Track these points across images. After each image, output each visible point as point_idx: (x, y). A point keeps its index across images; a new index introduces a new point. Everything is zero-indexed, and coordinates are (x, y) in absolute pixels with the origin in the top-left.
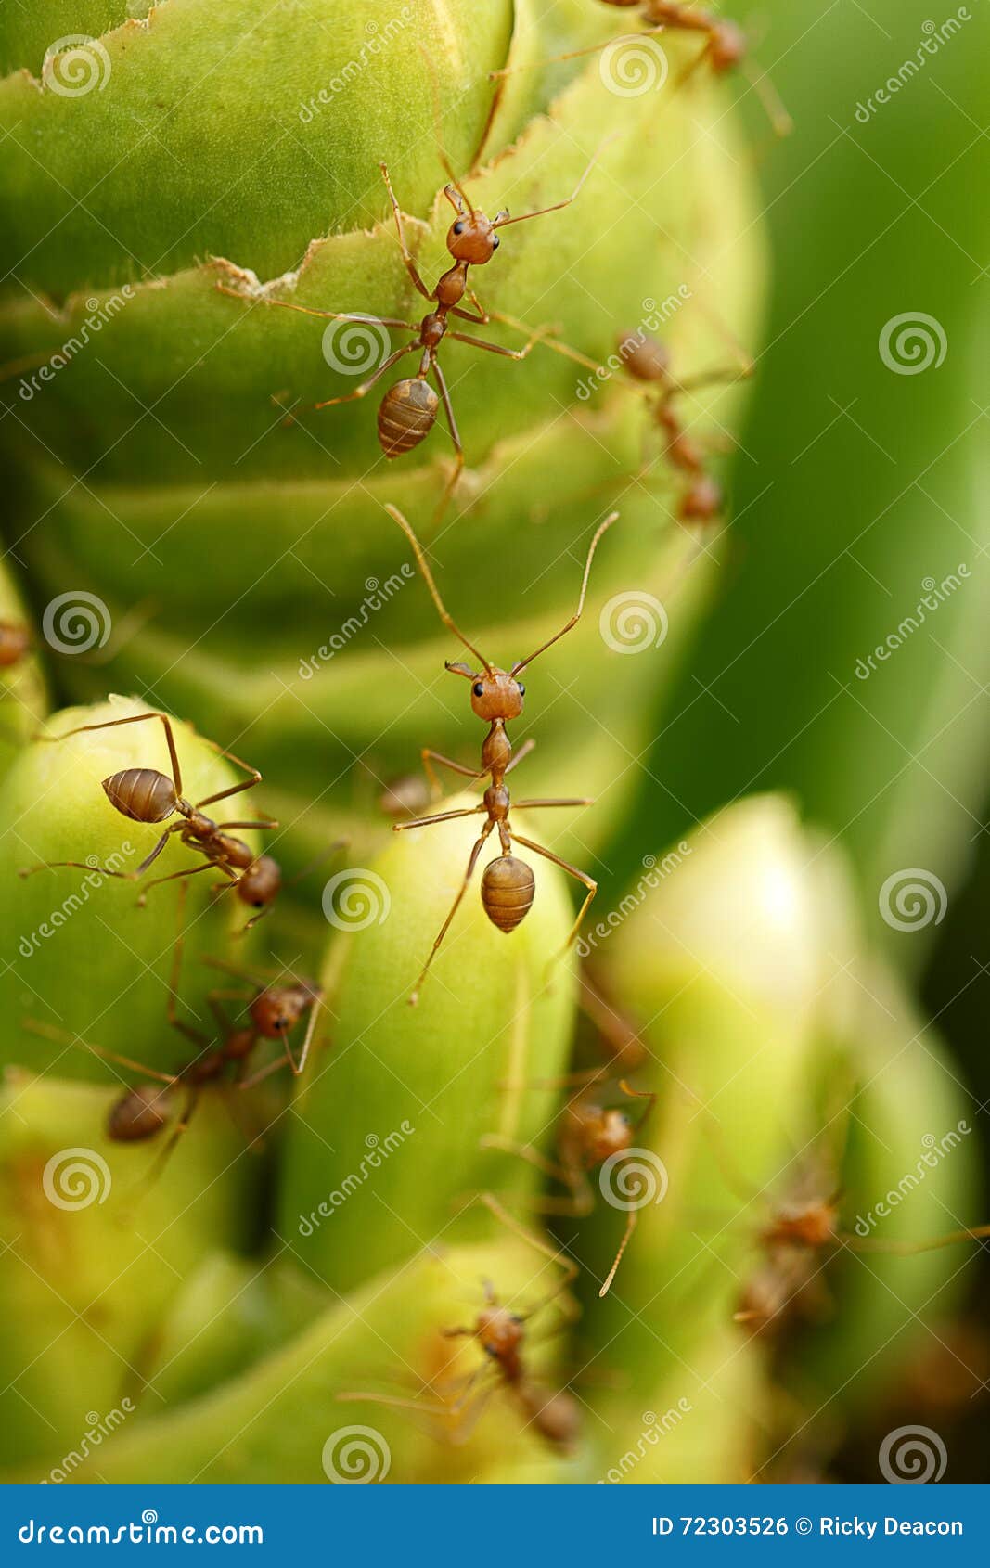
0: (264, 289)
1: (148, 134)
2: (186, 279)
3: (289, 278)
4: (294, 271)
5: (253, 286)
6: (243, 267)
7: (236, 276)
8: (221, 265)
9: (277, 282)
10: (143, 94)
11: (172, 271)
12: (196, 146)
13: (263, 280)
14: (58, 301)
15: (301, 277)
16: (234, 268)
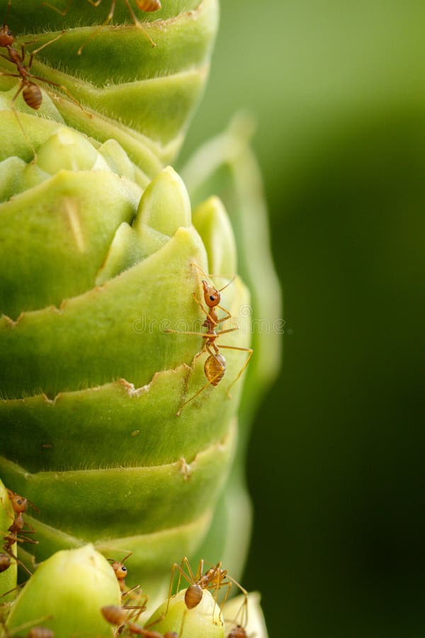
0: (136, 391)
1: (102, 330)
2: (107, 386)
3: (146, 387)
4: (148, 384)
5: (132, 390)
6: (130, 382)
7: (127, 386)
8: (122, 382)
9: (142, 388)
10: (102, 315)
11: (102, 384)
12: (121, 335)
13: (136, 388)
14: (51, 396)
15: (152, 386)
16: (127, 383)
